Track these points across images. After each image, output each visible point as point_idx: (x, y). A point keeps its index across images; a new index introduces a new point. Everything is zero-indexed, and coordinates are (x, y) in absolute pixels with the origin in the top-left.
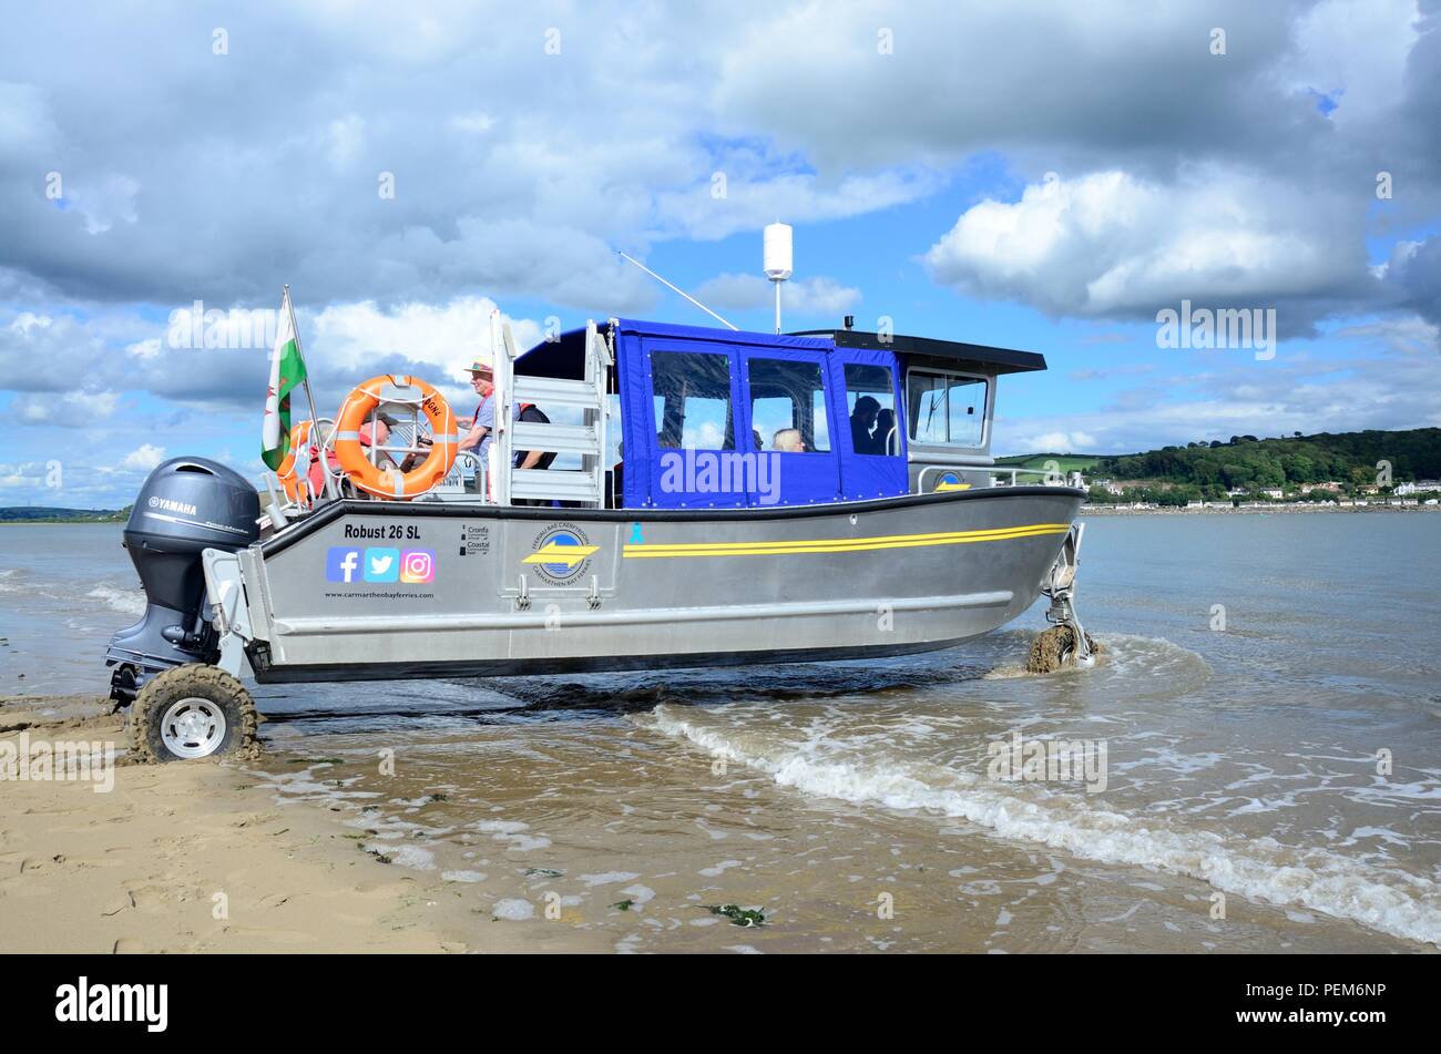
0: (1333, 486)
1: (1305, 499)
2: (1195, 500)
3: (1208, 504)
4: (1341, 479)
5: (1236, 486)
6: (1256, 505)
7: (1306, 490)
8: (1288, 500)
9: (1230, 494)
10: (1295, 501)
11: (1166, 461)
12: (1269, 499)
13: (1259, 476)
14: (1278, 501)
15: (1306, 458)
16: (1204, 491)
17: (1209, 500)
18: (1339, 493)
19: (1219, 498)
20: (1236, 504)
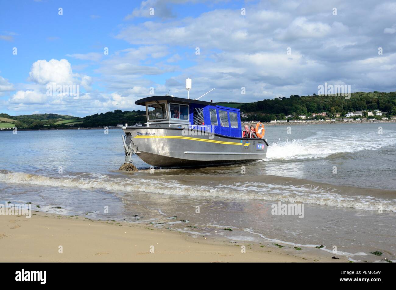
0: (324, 114)
1: (313, 119)
2: (273, 119)
3: (278, 121)
4: (327, 111)
5: (289, 114)
6: (295, 121)
7: (314, 115)
8: (307, 119)
9: (287, 117)
10: (310, 119)
11: (264, 105)
12: (301, 119)
13: (297, 110)
14: (304, 120)
15: (315, 104)
16: (277, 116)
17: (279, 120)
18: (326, 116)
19: (282, 119)
20: (288, 121)
